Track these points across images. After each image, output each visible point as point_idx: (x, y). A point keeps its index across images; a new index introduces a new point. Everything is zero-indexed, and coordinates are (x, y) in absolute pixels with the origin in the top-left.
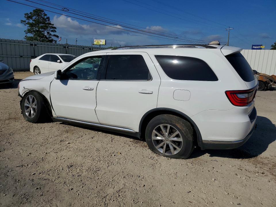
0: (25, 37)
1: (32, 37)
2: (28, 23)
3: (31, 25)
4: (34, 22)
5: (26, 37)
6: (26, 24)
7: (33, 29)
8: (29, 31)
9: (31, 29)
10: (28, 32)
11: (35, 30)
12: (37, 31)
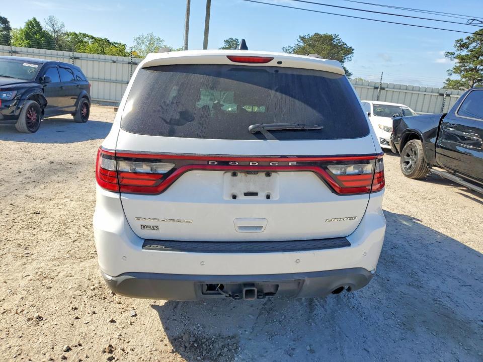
0: (446, 82)
1: (457, 82)
2: (459, 57)
3: (463, 59)
4: (469, 53)
5: (447, 80)
6: (454, 57)
7: (464, 66)
8: (457, 70)
9: (460, 66)
10: (454, 72)
11: (468, 68)
12: (472, 70)
